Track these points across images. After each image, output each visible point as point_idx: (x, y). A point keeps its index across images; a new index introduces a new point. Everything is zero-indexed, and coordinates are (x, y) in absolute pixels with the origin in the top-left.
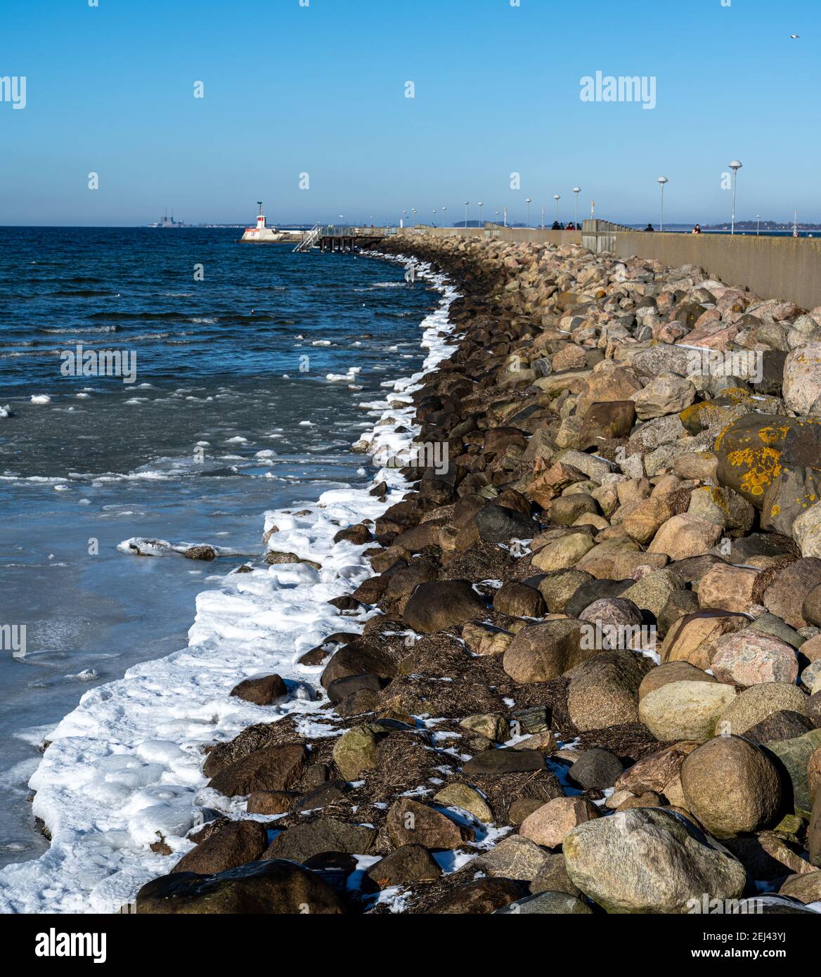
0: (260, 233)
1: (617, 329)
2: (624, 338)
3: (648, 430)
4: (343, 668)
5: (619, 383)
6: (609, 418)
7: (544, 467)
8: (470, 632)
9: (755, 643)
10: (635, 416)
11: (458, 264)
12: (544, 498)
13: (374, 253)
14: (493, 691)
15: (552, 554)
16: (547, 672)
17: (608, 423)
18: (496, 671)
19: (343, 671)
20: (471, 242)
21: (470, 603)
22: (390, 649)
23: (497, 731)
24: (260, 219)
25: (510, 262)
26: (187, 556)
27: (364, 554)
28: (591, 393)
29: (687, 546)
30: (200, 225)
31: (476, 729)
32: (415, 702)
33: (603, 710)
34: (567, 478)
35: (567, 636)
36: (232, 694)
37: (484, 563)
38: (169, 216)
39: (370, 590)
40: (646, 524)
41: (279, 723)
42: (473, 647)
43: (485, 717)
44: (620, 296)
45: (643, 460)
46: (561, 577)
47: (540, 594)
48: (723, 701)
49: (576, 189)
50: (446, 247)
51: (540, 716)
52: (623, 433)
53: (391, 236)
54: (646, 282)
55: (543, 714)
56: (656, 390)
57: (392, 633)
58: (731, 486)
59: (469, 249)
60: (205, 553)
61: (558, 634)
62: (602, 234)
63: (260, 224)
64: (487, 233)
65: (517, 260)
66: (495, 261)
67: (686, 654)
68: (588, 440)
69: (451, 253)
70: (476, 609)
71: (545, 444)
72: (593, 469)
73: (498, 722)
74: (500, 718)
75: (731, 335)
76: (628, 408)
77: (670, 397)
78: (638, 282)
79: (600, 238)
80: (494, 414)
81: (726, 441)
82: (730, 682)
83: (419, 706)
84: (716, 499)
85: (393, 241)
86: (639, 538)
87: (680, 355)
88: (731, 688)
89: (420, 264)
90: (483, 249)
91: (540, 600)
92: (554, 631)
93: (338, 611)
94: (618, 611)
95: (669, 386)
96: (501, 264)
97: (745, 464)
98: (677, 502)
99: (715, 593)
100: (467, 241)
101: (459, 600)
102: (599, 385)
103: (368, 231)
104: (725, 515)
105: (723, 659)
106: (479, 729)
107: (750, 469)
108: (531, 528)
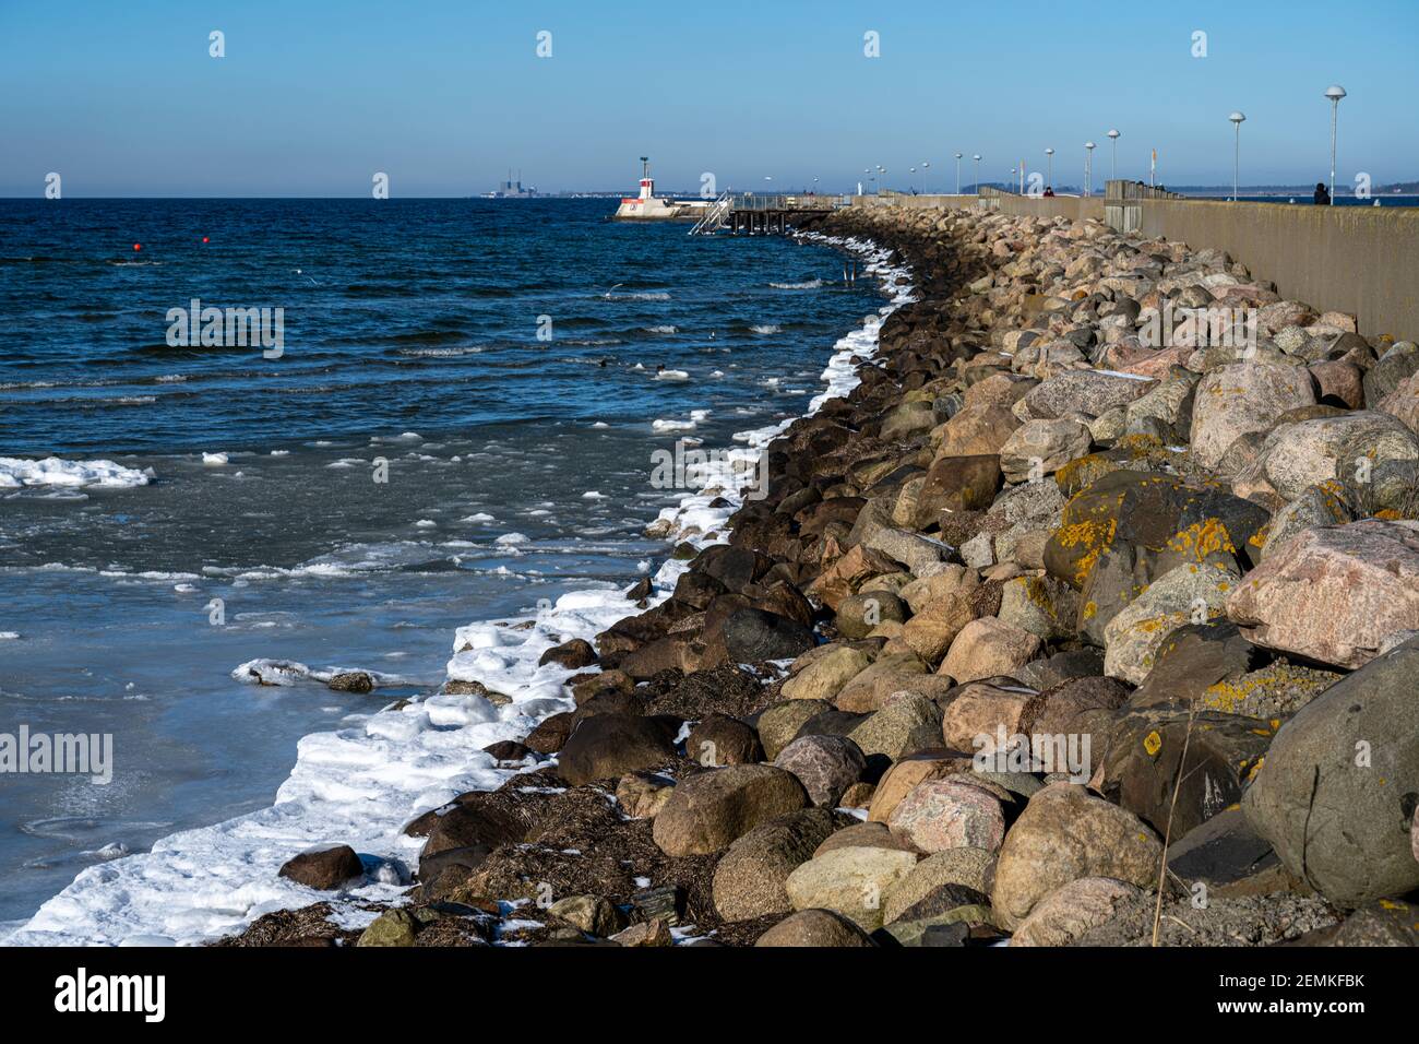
0: (645, 206)
1: (1064, 349)
2: (1072, 364)
3: (1015, 499)
4: (446, 838)
5: (994, 429)
6: (961, 480)
7: (837, 552)
8: (627, 785)
9: (946, 792)
10: (1001, 478)
11: (930, 252)
12: (838, 599)
13: (814, 236)
14: (624, 868)
15: (808, 678)
16: (711, 841)
17: (958, 488)
18: (640, 840)
19: (445, 842)
20: (956, 217)
21: (651, 747)
22: (524, 812)
23: (595, 920)
24: (644, 184)
25: (999, 249)
26: (332, 686)
27: (569, 682)
28: (951, 443)
29: (985, 664)
30: (562, 193)
31: (566, 917)
32: (510, 881)
33: (757, 891)
34: (869, 568)
35: (742, 789)
36: (281, 874)
37: (712, 692)
38: (514, 181)
39: (551, 733)
40: (935, 633)
41: (307, 910)
42: (627, 807)
43: (581, 900)
44: (1098, 299)
45: (992, 542)
46: (785, 708)
47: (756, 733)
48: (897, 875)
49: (1113, 133)
50: (920, 225)
51: (667, 900)
52: (979, 504)
53: (843, 208)
54: (1141, 277)
55: (671, 898)
56: (1029, 438)
57: (535, 789)
58: (1063, 577)
59: (952, 228)
60: (358, 683)
61: (729, 786)
62: (1130, 204)
63: (645, 192)
64: (982, 202)
65: (1008, 245)
66: (981, 246)
67: (884, 813)
68: (928, 513)
69: (925, 235)
70: (658, 756)
71: (877, 521)
72: (914, 556)
73: (599, 907)
74: (602, 902)
75: (1183, 356)
76: (990, 466)
77: (1051, 449)
78: (1129, 278)
79: (1127, 209)
80: (856, 479)
81: (1074, 510)
82: (912, 848)
83: (516, 887)
84: (1034, 595)
85: (845, 217)
86: (924, 653)
87: (1098, 387)
88: (912, 856)
89: (877, 252)
90: (972, 227)
91: (754, 742)
92: (724, 781)
93: (495, 762)
94: (824, 754)
95: (1049, 431)
96: (988, 251)
97: (1081, 545)
98: (983, 600)
99: (964, 727)
100: (951, 215)
101: (633, 742)
102: (963, 432)
103: (807, 201)
104: (1050, 620)
105: (902, 815)
106: (571, 916)
107: (1088, 552)
108: (802, 641)
